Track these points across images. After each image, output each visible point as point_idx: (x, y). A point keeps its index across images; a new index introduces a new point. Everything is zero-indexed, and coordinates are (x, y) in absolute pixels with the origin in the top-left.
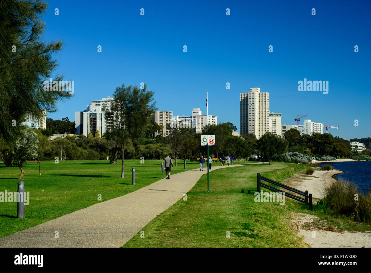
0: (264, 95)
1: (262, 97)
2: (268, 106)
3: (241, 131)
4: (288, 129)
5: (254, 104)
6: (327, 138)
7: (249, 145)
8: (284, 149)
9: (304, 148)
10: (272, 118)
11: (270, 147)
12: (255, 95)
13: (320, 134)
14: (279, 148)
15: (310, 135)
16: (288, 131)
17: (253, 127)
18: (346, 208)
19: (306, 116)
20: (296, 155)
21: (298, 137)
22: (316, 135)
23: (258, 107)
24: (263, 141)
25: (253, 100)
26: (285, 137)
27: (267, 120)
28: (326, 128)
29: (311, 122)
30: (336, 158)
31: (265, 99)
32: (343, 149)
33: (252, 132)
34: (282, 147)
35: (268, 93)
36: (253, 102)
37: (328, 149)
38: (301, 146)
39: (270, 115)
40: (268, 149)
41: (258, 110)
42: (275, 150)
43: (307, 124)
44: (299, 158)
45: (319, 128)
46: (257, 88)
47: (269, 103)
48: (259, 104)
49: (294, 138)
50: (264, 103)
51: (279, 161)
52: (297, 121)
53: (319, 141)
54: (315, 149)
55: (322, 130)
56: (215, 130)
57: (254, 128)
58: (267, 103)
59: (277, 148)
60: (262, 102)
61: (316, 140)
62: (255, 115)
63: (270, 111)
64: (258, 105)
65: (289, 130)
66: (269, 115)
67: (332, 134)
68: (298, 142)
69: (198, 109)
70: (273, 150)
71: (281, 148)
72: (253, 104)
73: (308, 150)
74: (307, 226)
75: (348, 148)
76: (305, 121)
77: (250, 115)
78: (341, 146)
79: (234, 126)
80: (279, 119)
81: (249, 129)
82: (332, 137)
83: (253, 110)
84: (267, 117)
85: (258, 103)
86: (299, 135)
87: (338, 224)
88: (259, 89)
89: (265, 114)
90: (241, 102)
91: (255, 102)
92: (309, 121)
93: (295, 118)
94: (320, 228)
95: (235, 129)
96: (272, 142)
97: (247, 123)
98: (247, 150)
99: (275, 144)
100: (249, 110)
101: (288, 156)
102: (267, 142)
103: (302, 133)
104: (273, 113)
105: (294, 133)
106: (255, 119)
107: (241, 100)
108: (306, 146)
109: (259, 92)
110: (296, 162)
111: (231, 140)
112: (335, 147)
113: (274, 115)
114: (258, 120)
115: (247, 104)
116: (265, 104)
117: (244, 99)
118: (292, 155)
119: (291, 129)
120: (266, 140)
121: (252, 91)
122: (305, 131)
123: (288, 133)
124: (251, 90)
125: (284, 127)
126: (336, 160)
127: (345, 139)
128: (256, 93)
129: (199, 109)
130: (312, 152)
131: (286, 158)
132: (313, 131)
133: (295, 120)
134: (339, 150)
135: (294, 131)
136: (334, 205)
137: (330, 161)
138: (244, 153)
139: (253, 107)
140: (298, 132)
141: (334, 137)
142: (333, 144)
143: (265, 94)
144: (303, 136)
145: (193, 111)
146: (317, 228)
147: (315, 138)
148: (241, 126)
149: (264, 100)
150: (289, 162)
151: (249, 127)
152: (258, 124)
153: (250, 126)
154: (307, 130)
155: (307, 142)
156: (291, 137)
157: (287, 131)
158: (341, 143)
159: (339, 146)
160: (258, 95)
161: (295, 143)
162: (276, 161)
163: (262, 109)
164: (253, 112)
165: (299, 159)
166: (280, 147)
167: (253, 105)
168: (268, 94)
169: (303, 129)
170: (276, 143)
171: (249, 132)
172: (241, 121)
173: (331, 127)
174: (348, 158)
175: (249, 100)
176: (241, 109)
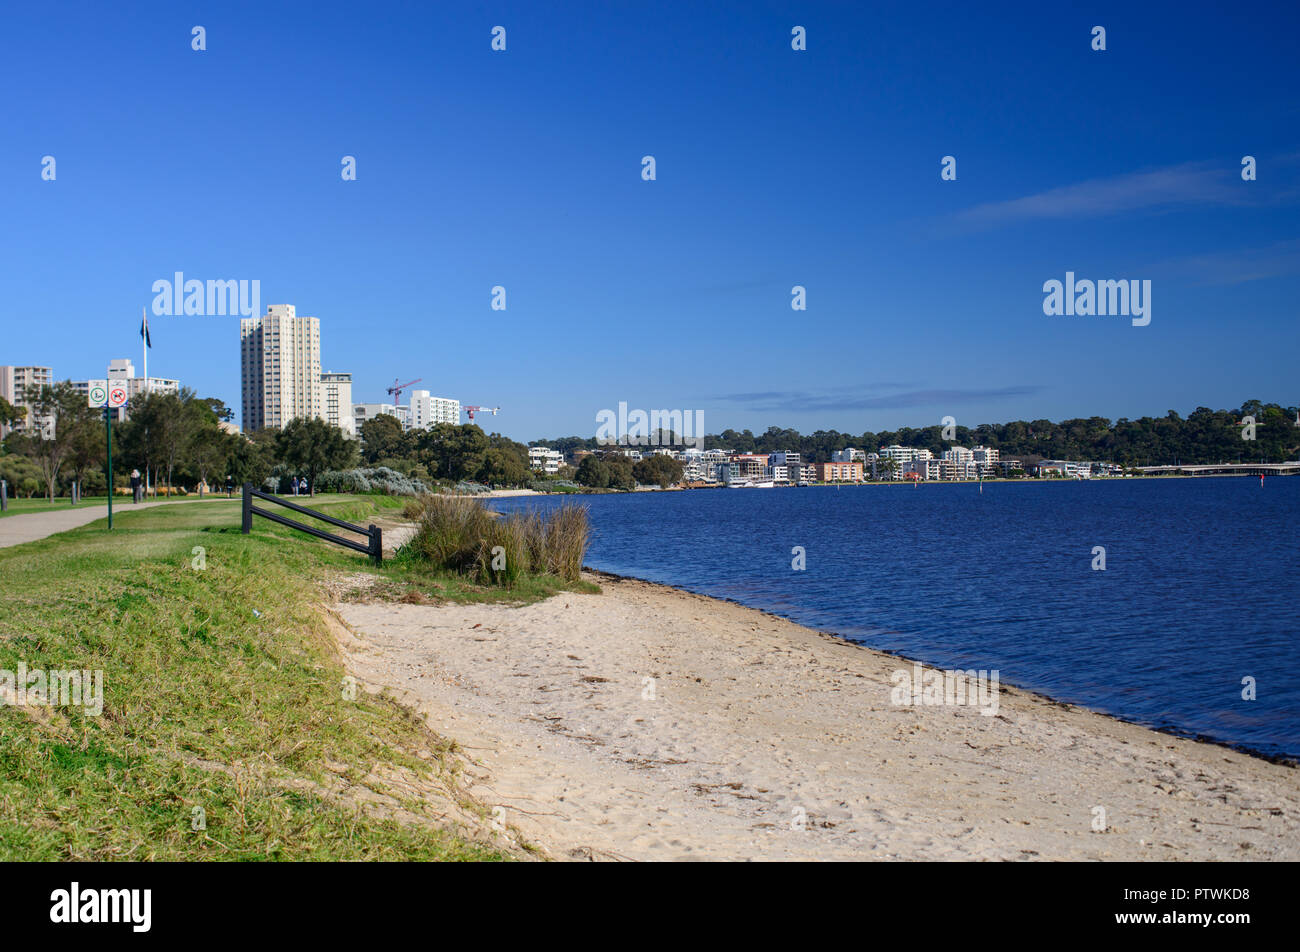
0: (304, 325)
1: (301, 329)
2: (316, 354)
3: (244, 421)
4: (370, 414)
5: (278, 347)
6: (467, 437)
7: (264, 454)
8: (347, 454)
9: (411, 463)
10: (327, 386)
11: (313, 451)
12: (283, 324)
13: (450, 428)
14: (336, 454)
15: (428, 429)
16: (370, 420)
17: (278, 410)
18: (458, 553)
19: (415, 381)
20: (383, 475)
21: (395, 436)
22: (439, 429)
23: (290, 357)
24: (293, 435)
25: (276, 337)
26: (363, 436)
27: (313, 391)
28: (469, 412)
29: (431, 395)
30: (493, 489)
31: (309, 335)
32: (508, 465)
33: (274, 423)
34: (343, 450)
35: (318, 320)
36: (277, 344)
37: (471, 466)
38: (404, 458)
39: (324, 377)
40: (306, 455)
41: (290, 364)
42: (324, 458)
43: (419, 401)
44: (390, 482)
45: (451, 412)
46: (288, 306)
47: (318, 345)
48: (293, 348)
49: (387, 438)
50: (305, 345)
51: (338, 492)
52: (393, 395)
53: (449, 444)
54: (437, 465)
55: (457, 417)
56: (161, 405)
57: (279, 413)
58: (313, 345)
59: (330, 452)
60: (301, 344)
61: (441, 443)
62: (282, 377)
63: (323, 368)
64: (290, 351)
65: (374, 417)
66: (319, 378)
67: (481, 427)
68: (397, 449)
69: (124, 362)
70: (320, 458)
71: (338, 453)
72: (276, 347)
73: (422, 469)
74: (356, 596)
75: (522, 461)
76: (415, 393)
77: (269, 377)
78: (505, 456)
79: (225, 406)
80: (345, 390)
81: (266, 416)
82: (480, 433)
83: (277, 363)
84: (313, 384)
85: (290, 345)
86: (398, 431)
87: (434, 590)
88: (292, 308)
89: (310, 374)
90: (243, 343)
91: (283, 344)
92: (425, 394)
93: (389, 387)
94: (386, 599)
95: (228, 415)
96: (316, 439)
97: (261, 401)
98: (258, 469)
99: (324, 442)
100: (265, 364)
101: (362, 477)
102: (303, 438)
103: (408, 427)
104: (330, 373)
105: (387, 426)
106: (282, 390)
107: (245, 337)
108: (415, 459)
109: (293, 316)
110: (384, 491)
111: (207, 435)
112: (492, 460)
113: (334, 379)
114: (290, 390)
115: (260, 349)
116: (309, 348)
117: (251, 336)
118: (375, 476)
119: (378, 416)
120: (301, 433)
121: (274, 313)
122: (416, 420)
123: (371, 425)
124: (271, 310)
125: (361, 411)
126: (492, 492)
127: (515, 439)
128: (283, 318)
129: (128, 362)
130: (430, 472)
131: (357, 483)
132: (434, 420)
133: (390, 392)
134: (501, 466)
135: (387, 421)
136: (433, 552)
137: (476, 494)
138: (249, 477)
139: (277, 357)
140: (397, 424)
141: (487, 433)
142: (484, 452)
143: (309, 322)
144: (408, 433)
145: (110, 368)
146: (380, 599)
147: (438, 438)
148: (245, 408)
149: (305, 338)
150: (365, 492)
151: (266, 409)
152: (291, 403)
153: (270, 407)
154: (419, 417)
155: (420, 447)
156: (377, 434)
157: (367, 419)
158: (505, 451)
159: (500, 458)
160: (290, 325)
161: (389, 451)
162: (331, 492)
163: (301, 362)
164: (277, 370)
165: (391, 486)
166: (339, 450)
167: (276, 350)
168: (315, 323)
169: (410, 414)
170: (327, 439)
171: (267, 423)
172: (244, 395)
173: (481, 409)
174: (521, 488)
175: (265, 337)
176: (243, 363)
